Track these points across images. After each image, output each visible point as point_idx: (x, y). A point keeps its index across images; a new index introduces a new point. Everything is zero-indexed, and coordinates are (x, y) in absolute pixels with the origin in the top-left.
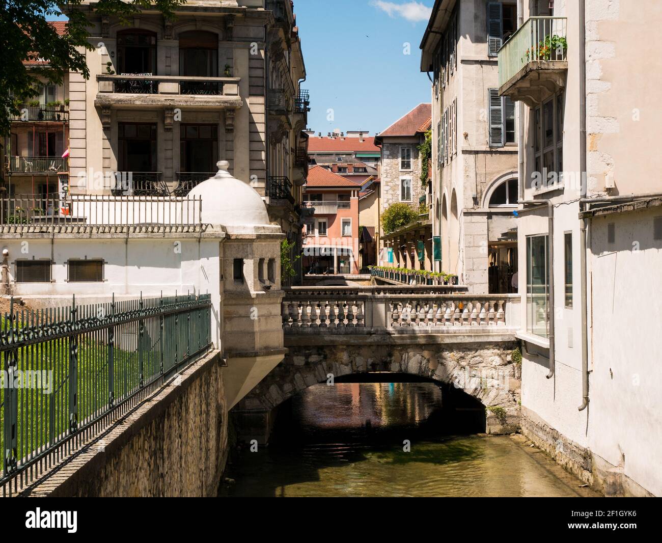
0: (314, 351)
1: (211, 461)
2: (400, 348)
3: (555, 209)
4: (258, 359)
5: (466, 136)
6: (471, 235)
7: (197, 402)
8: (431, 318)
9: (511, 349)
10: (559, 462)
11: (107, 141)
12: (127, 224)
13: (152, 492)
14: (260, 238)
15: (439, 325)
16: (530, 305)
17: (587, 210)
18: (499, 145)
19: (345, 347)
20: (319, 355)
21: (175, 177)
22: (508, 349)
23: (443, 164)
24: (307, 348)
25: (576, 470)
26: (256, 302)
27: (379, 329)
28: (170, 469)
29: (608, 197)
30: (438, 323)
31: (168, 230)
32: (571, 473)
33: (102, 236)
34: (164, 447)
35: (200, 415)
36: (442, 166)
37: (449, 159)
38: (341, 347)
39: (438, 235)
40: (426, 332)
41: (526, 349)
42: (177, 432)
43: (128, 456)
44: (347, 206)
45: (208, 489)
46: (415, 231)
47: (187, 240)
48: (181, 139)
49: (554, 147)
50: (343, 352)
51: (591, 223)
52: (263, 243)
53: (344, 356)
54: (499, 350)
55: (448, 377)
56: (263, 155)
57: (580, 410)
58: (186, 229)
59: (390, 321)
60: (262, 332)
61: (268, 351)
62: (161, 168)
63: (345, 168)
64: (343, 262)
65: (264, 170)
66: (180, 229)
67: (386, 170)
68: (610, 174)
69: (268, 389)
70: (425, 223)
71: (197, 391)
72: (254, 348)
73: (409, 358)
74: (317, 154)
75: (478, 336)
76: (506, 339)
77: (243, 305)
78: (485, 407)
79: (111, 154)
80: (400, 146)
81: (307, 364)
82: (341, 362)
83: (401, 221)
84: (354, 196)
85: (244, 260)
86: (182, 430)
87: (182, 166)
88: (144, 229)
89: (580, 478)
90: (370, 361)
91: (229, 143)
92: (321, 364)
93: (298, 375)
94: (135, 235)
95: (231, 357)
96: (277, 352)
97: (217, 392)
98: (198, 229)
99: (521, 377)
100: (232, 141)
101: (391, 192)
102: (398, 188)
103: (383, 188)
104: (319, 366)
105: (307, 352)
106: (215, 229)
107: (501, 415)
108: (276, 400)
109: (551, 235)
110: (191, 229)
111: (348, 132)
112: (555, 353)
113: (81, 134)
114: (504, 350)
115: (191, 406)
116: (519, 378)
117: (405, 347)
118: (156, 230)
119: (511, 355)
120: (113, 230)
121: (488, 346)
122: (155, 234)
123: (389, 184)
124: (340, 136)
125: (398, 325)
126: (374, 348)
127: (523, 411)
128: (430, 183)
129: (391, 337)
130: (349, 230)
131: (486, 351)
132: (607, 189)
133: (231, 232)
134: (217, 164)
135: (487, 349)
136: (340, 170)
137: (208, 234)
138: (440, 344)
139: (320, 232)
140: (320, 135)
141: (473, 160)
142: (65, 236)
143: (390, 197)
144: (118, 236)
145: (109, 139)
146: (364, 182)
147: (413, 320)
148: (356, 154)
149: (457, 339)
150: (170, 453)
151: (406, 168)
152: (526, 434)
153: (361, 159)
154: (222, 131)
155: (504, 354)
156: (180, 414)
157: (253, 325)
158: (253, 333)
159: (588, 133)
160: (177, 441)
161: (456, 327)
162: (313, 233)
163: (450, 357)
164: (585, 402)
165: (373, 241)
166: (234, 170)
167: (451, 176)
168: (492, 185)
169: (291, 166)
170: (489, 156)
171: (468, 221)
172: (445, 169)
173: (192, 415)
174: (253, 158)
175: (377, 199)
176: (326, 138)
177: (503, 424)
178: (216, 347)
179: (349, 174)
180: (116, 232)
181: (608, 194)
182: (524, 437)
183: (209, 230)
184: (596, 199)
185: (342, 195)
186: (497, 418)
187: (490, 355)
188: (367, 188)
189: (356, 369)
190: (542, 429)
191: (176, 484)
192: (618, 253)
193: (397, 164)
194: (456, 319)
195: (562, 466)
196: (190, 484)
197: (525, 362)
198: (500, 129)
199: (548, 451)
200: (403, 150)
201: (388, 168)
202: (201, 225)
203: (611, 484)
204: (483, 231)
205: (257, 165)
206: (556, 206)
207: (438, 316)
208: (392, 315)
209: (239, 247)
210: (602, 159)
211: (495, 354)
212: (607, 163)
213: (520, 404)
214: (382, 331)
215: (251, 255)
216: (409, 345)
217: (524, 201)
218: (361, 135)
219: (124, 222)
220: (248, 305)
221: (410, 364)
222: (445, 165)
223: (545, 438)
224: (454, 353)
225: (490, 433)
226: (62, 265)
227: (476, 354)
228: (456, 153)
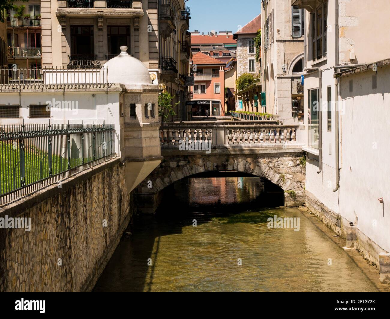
0: (182, 159)
1: (114, 221)
2: (233, 157)
3: (322, 73)
4: (145, 163)
5: (278, 31)
6: (281, 91)
7: (100, 187)
8: (252, 139)
9: (299, 156)
10: (324, 222)
11: (64, 37)
12: (64, 84)
13: (60, 237)
14: (145, 92)
15: (256, 143)
16: (310, 130)
17: (339, 72)
18: (298, 36)
19: (200, 156)
20: (185, 161)
21: (104, 58)
22: (298, 157)
23: (267, 49)
24: (178, 156)
25: (333, 227)
26: (143, 129)
27: (221, 145)
28: (77, 224)
29: (351, 65)
30: (256, 142)
31: (88, 87)
32: (330, 229)
33: (49, 91)
34: (70, 211)
35: (103, 194)
36: (266, 50)
37: (270, 45)
38: (198, 156)
39: (264, 91)
40: (249, 147)
41: (308, 156)
42: (82, 203)
43: (36, 215)
44: (217, 76)
45: (112, 238)
46: (254, 89)
47: (100, 92)
48: (108, 35)
49: (322, 36)
50: (199, 159)
51: (341, 80)
52: (148, 95)
53: (200, 162)
54: (292, 157)
55: (262, 173)
56: (157, 44)
57: (334, 191)
58: (99, 86)
59: (227, 141)
60: (147, 147)
61: (151, 158)
62: (96, 52)
63: (217, 54)
64: (216, 109)
65: (157, 53)
66: (95, 86)
67: (240, 54)
68: (353, 51)
69: (155, 181)
70: (257, 84)
71: (101, 180)
72: (142, 156)
73: (239, 162)
74: (202, 46)
75: (279, 149)
76: (296, 151)
77: (136, 131)
78: (284, 191)
79: (66, 44)
80: (248, 40)
81: (178, 166)
82: (198, 165)
83: (247, 84)
84: (222, 70)
85: (136, 105)
86: (87, 202)
87: (109, 51)
88: (74, 87)
89: (335, 231)
90: (215, 164)
91: (137, 37)
92: (186, 166)
93: (173, 173)
94: (68, 90)
95: (129, 162)
96: (158, 159)
97: (119, 182)
98: (106, 86)
99: (305, 173)
100: (138, 36)
101: (242, 67)
102: (247, 64)
103: (238, 65)
104: (185, 167)
105: (178, 159)
106: (116, 86)
107: (293, 195)
108: (160, 187)
109: (320, 88)
110: (102, 86)
111: (220, 32)
112: (323, 158)
113: (48, 32)
114: (295, 157)
115: (95, 189)
116: (304, 174)
117: (236, 156)
118: (81, 87)
119: (299, 161)
120: (56, 87)
121: (285, 155)
122: (80, 89)
123: (241, 62)
124: (215, 34)
125: (232, 143)
126: (218, 157)
127: (306, 193)
128: (260, 60)
129: (228, 150)
130: (219, 90)
131: (284, 158)
132: (351, 60)
133: (128, 88)
134: (120, 48)
135: (285, 156)
136: (214, 54)
137: (112, 89)
138: (257, 154)
139: (201, 91)
140: (203, 34)
141: (283, 46)
142: (27, 91)
143: (242, 70)
144: (59, 91)
145: (65, 36)
146: (228, 62)
147: (241, 140)
148: (224, 45)
149: (267, 151)
150: (76, 215)
151: (252, 53)
152: (308, 207)
153: (228, 48)
154: (132, 30)
155: (295, 159)
156: (84, 193)
157: (142, 143)
158: (142, 148)
159: (339, 26)
160: (82, 208)
161: (267, 144)
162: (197, 92)
163: (263, 162)
164: (337, 186)
165: (233, 96)
166: (140, 53)
167: (271, 56)
168: (294, 61)
169: (179, 51)
170: (292, 43)
171: (280, 82)
172: (268, 52)
173: (95, 193)
174: (151, 46)
175: (235, 71)
176: (207, 36)
177: (294, 201)
178: (118, 156)
179: (220, 57)
180: (57, 88)
181: (352, 63)
182: (306, 208)
183: (113, 87)
184: (343, 66)
185: (215, 69)
186: (291, 197)
187: (287, 160)
188: (230, 65)
189: (207, 169)
190: (316, 203)
191: (82, 234)
192: (354, 97)
193: (247, 50)
194: (267, 139)
195: (326, 224)
196: (95, 234)
197: (307, 164)
198: (299, 27)
199: (319, 216)
200: (250, 42)
201: (241, 53)
202: (108, 84)
203: (350, 234)
204: (288, 88)
205: (153, 50)
206: (323, 71)
207: (256, 137)
208: (229, 137)
209: (133, 96)
210: (347, 42)
211: (290, 160)
212: (351, 44)
213: (305, 189)
214: (222, 146)
215: (140, 102)
216: (238, 155)
217: (306, 69)
218: (227, 33)
219: (62, 82)
220: (138, 131)
221: (239, 166)
222: (268, 49)
223: (317, 208)
224: (265, 159)
225: (287, 206)
226: (26, 108)
227: (279, 160)
228: (273, 42)
